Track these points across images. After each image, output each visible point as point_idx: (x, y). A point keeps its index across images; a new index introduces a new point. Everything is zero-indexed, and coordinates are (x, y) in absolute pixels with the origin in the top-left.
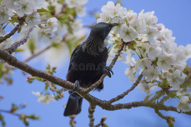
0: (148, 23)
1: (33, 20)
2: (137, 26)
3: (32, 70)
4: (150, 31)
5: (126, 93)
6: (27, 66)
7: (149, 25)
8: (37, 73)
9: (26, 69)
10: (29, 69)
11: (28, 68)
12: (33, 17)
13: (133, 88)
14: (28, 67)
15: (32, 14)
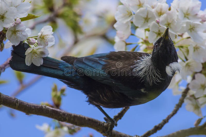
0: (186, 15)
1: (17, 34)
2: (170, 22)
3: (24, 105)
4: (190, 26)
5: (165, 122)
6: (17, 101)
7: (188, 18)
8: (33, 109)
9: (15, 105)
10: (20, 104)
11: (18, 104)
12: (17, 30)
13: (175, 112)
14: (19, 102)
15: (15, 26)
